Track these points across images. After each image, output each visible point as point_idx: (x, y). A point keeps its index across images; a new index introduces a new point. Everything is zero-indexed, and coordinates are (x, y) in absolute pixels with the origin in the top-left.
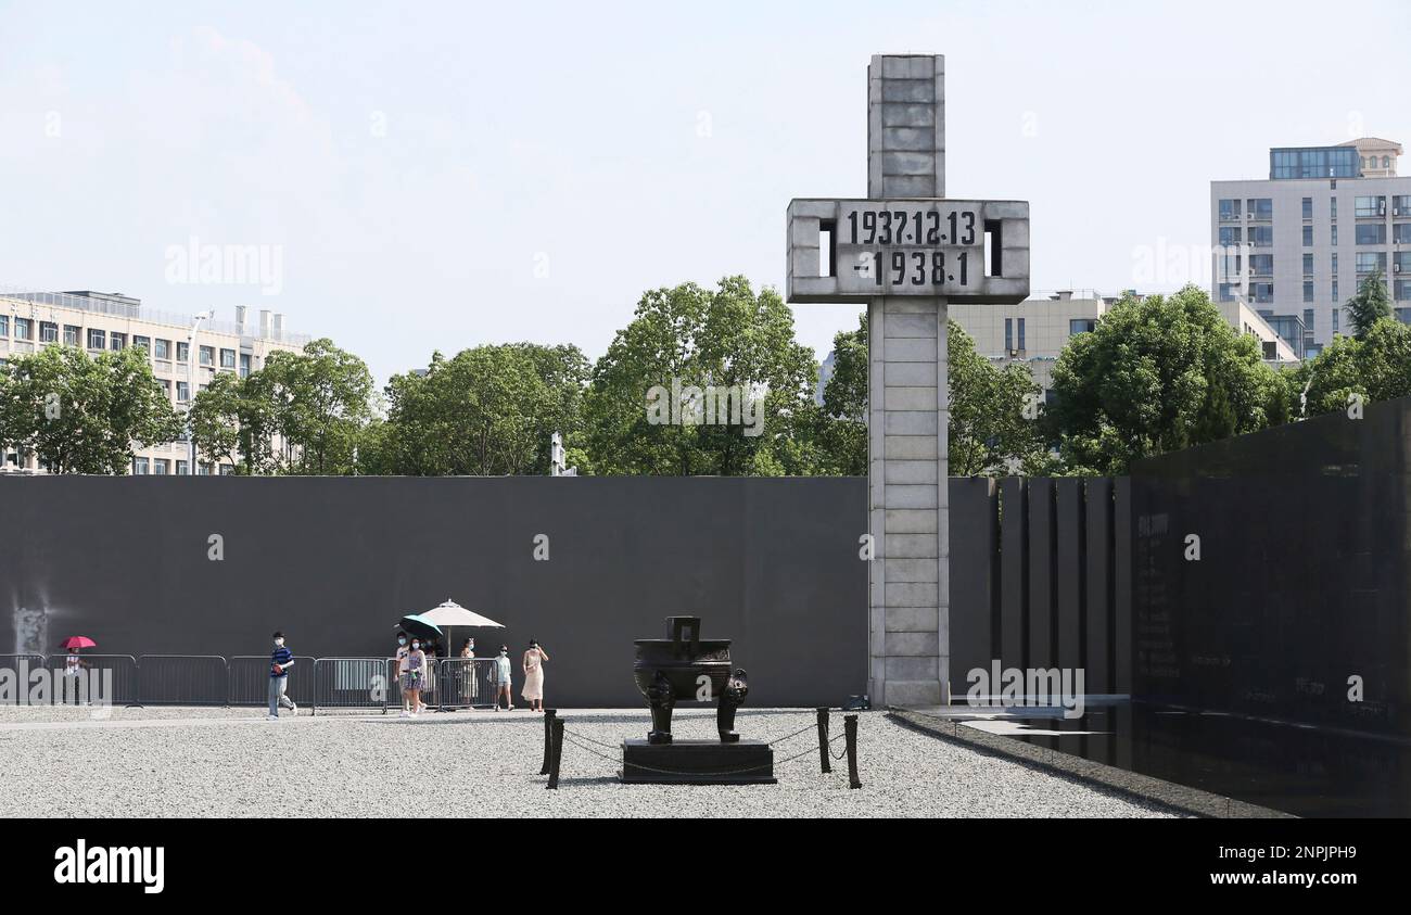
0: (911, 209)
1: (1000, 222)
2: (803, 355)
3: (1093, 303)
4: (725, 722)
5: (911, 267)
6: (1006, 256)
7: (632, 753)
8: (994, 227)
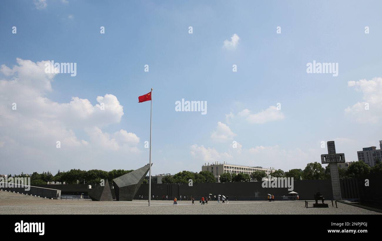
0: (333, 155)
1: (342, 155)
2: (323, 168)
3: (347, 163)
4: (323, 202)
5: (333, 160)
6: (343, 159)
7: (314, 205)
8: (341, 156)
